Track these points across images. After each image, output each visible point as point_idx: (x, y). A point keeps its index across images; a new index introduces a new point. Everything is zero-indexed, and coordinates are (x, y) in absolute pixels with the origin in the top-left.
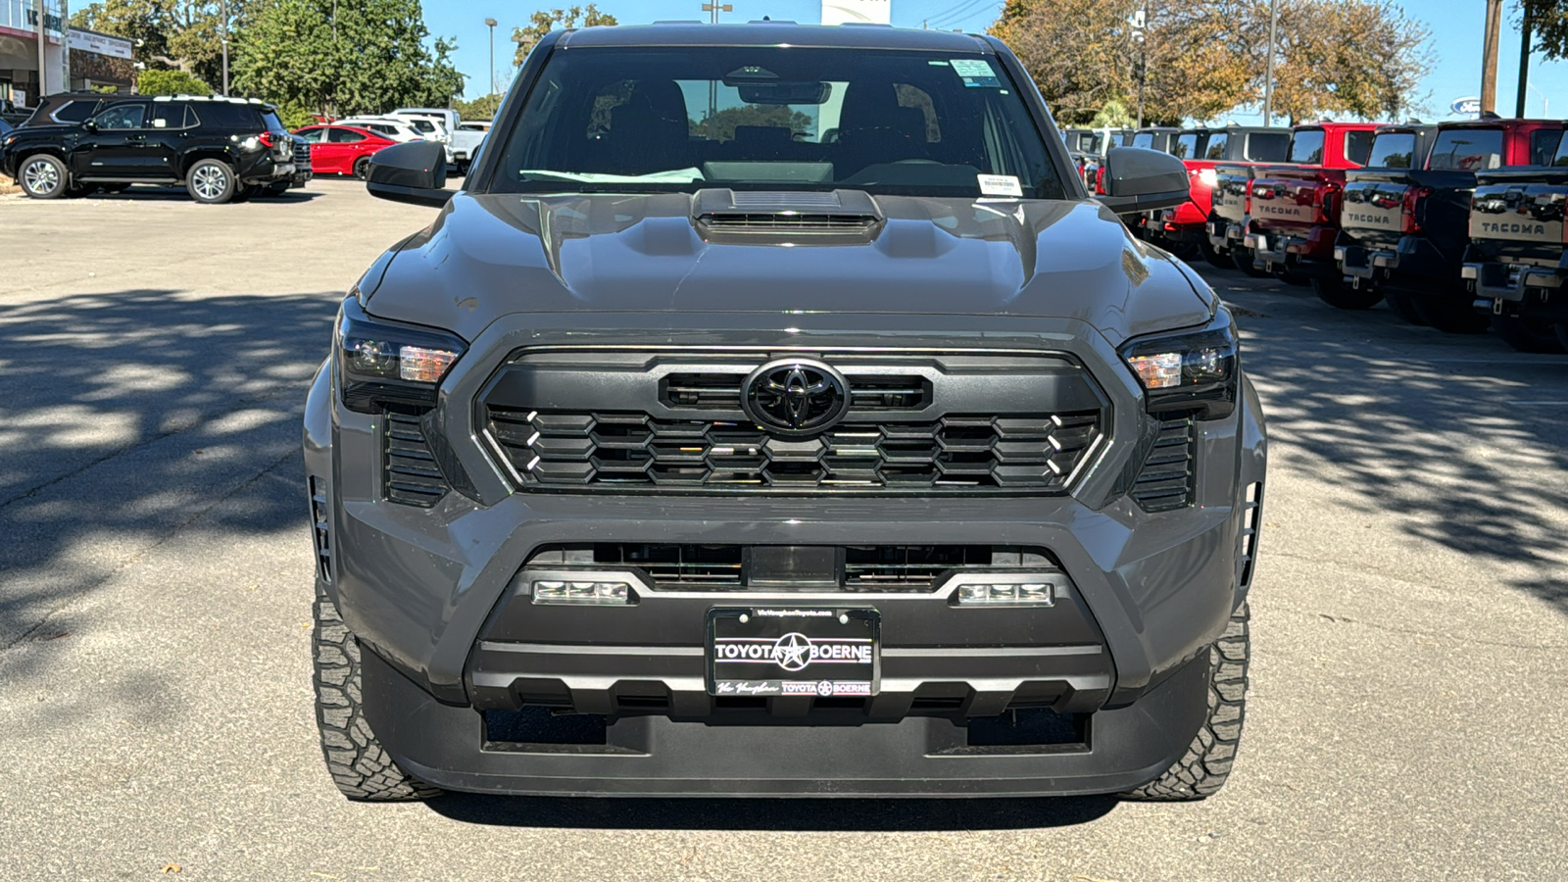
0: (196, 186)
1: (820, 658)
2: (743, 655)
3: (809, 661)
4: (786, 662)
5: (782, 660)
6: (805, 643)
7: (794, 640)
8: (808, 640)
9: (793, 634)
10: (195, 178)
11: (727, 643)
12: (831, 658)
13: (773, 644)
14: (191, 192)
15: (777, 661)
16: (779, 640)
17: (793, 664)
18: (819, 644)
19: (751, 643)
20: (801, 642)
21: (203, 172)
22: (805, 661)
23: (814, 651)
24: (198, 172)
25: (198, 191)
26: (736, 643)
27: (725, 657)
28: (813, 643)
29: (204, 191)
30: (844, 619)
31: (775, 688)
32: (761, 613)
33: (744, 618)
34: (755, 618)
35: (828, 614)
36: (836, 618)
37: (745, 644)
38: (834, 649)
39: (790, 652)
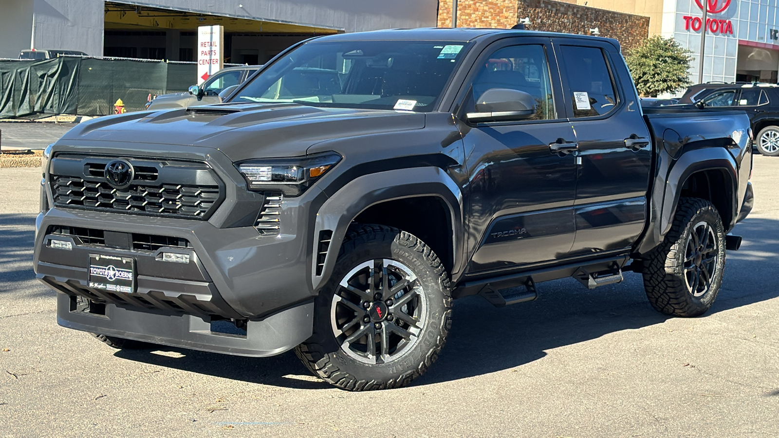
0: (762, 144)
1: (119, 276)
2: (98, 273)
3: (116, 277)
4: (109, 277)
5: (108, 276)
6: (115, 271)
7: (111, 268)
8: (116, 269)
9: (111, 266)
10: (762, 138)
11: (94, 268)
12: (122, 277)
13: (105, 269)
14: (759, 149)
15: (106, 276)
16: (107, 268)
17: (111, 278)
18: (119, 271)
19: (100, 268)
20: (114, 270)
21: (768, 135)
22: (114, 277)
23: (118, 274)
24: (764, 135)
25: (763, 148)
26: (96, 268)
27: (93, 273)
28: (117, 270)
29: (767, 148)
30: (124, 261)
31: (105, 287)
32: (102, 256)
33: (97, 258)
34: (100, 258)
35: (120, 259)
36: (122, 261)
37: (99, 268)
38: (123, 273)
39: (110, 273)
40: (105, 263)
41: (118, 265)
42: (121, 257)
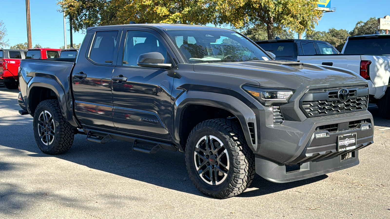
3: (349, 143)
5: (346, 144)
9: (347, 139)
16: (345, 140)
30: (352, 135)
31: (345, 149)
32: (344, 135)
33: (342, 137)
34: (343, 136)
35: (351, 134)
36: (351, 135)
37: (341, 141)
38: (351, 141)
39: (346, 142)
40: (345, 138)
41: (350, 137)
42: (351, 133)
